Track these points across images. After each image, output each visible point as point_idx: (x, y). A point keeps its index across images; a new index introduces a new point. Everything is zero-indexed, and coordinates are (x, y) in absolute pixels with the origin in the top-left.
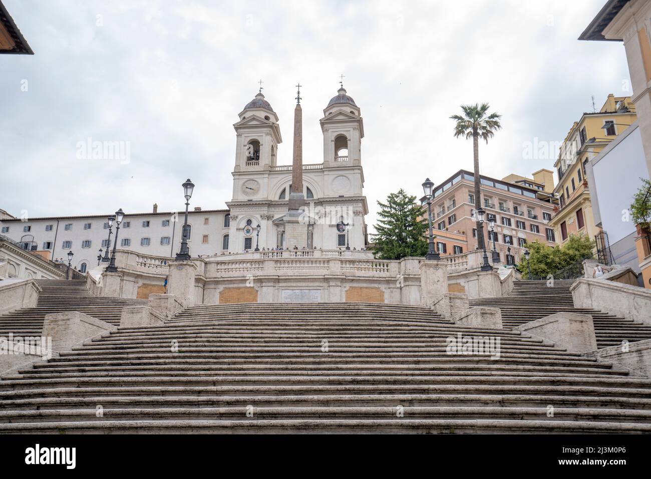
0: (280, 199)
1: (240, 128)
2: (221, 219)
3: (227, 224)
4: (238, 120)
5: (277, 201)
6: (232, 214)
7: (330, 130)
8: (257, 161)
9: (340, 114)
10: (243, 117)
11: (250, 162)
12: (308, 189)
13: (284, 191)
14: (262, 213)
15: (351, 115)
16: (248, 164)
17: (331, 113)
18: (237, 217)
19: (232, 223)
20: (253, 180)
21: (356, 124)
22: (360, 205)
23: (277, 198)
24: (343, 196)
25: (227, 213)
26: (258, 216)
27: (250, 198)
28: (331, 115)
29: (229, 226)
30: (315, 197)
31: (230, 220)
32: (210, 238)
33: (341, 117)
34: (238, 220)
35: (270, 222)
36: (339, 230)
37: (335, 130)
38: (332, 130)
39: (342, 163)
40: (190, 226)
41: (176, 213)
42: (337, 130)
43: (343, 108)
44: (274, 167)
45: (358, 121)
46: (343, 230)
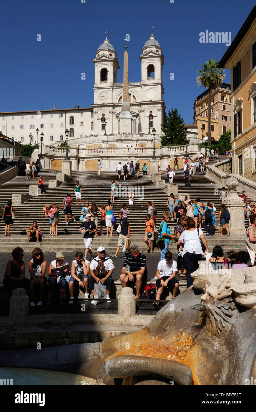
1: (97, 62)
2: (89, 113)
3: (92, 116)
5: (117, 104)
6: (95, 111)
7: (145, 62)
8: (106, 81)
9: (151, 52)
10: (98, 55)
11: (102, 81)
12: (133, 96)
13: (121, 97)
14: (110, 110)
15: (157, 53)
16: (101, 83)
17: (146, 51)
19: (95, 116)
20: (105, 92)
22: (160, 105)
23: (117, 103)
24: (152, 101)
25: (92, 110)
26: (108, 112)
27: (103, 102)
28: (146, 53)
30: (137, 101)
31: (94, 114)
32: (84, 124)
33: (151, 54)
34: (98, 114)
35: (114, 115)
36: (150, 119)
37: (147, 62)
38: (146, 62)
39: (151, 82)
40: (73, 117)
41: (65, 110)
42: (149, 62)
43: (152, 48)
44: (115, 84)
45: (160, 57)
46: (152, 119)
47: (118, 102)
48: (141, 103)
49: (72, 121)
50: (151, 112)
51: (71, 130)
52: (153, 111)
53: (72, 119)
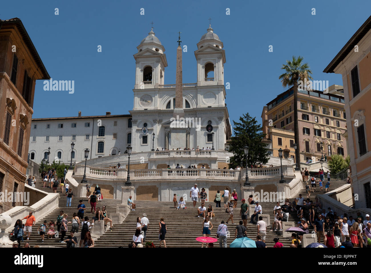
1: (138, 58)
2: (125, 122)
3: (130, 126)
4: (137, 51)
5: (165, 110)
6: (134, 118)
8: (150, 82)
9: (209, 47)
10: (139, 49)
13: (169, 102)
14: (154, 118)
15: (217, 48)
16: (144, 83)
17: (202, 47)
18: (137, 121)
19: (133, 125)
20: (147, 95)
21: (220, 54)
24: (210, 107)
25: (130, 118)
26: (152, 121)
27: (146, 108)
30: (191, 108)
31: (132, 123)
32: (118, 135)
33: (209, 50)
34: (138, 123)
35: (160, 125)
36: (208, 130)
37: (205, 59)
38: (203, 59)
39: (210, 83)
40: (104, 127)
41: (94, 118)
42: (207, 59)
43: (211, 43)
44: (162, 85)
45: (221, 53)
46: (211, 130)
47: (166, 108)
48: (196, 110)
49: (102, 131)
50: (210, 122)
51: (100, 143)
52: (213, 121)
53: (102, 129)
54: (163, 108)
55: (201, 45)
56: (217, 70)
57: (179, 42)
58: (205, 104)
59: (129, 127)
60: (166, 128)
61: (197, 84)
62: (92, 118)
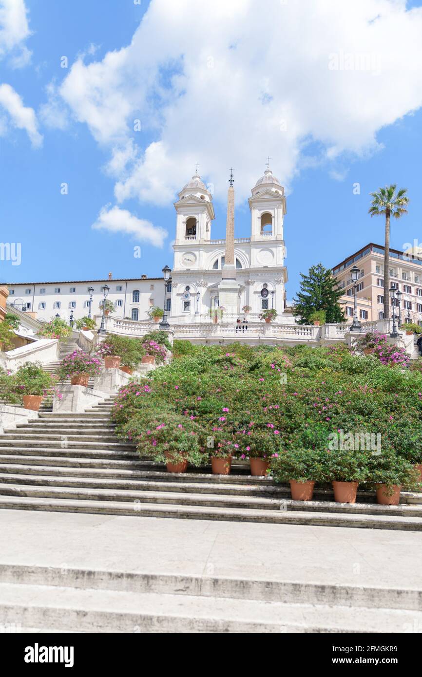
0: (213, 268)
1: (180, 207)
5: (211, 271)
6: (174, 281)
7: (258, 208)
8: (194, 236)
10: (182, 196)
11: (188, 236)
12: (237, 260)
13: (217, 261)
14: (198, 281)
15: (276, 194)
16: (186, 238)
18: (177, 284)
19: (173, 289)
20: (191, 253)
21: (279, 202)
24: (267, 267)
25: (169, 280)
26: (195, 283)
27: (189, 268)
28: (258, 195)
29: (171, 291)
30: (243, 268)
31: (172, 286)
32: (155, 302)
33: (267, 196)
34: (178, 287)
35: (205, 289)
36: (263, 296)
37: (261, 208)
39: (267, 238)
40: (139, 291)
41: (127, 280)
42: (264, 208)
43: (268, 188)
44: (208, 241)
45: (282, 200)
46: (267, 296)
48: (249, 270)
49: (137, 297)
50: (265, 284)
51: (134, 310)
52: (269, 284)
53: (137, 294)
54: (209, 267)
55: (257, 191)
56: (276, 221)
57: (231, 181)
58: (260, 263)
59: (168, 291)
60: (212, 292)
61: (250, 239)
62: (124, 280)
